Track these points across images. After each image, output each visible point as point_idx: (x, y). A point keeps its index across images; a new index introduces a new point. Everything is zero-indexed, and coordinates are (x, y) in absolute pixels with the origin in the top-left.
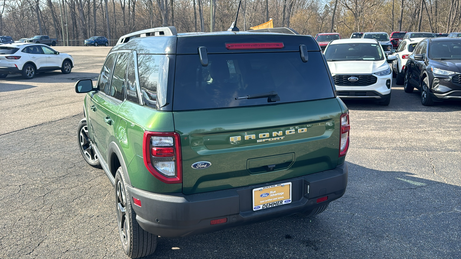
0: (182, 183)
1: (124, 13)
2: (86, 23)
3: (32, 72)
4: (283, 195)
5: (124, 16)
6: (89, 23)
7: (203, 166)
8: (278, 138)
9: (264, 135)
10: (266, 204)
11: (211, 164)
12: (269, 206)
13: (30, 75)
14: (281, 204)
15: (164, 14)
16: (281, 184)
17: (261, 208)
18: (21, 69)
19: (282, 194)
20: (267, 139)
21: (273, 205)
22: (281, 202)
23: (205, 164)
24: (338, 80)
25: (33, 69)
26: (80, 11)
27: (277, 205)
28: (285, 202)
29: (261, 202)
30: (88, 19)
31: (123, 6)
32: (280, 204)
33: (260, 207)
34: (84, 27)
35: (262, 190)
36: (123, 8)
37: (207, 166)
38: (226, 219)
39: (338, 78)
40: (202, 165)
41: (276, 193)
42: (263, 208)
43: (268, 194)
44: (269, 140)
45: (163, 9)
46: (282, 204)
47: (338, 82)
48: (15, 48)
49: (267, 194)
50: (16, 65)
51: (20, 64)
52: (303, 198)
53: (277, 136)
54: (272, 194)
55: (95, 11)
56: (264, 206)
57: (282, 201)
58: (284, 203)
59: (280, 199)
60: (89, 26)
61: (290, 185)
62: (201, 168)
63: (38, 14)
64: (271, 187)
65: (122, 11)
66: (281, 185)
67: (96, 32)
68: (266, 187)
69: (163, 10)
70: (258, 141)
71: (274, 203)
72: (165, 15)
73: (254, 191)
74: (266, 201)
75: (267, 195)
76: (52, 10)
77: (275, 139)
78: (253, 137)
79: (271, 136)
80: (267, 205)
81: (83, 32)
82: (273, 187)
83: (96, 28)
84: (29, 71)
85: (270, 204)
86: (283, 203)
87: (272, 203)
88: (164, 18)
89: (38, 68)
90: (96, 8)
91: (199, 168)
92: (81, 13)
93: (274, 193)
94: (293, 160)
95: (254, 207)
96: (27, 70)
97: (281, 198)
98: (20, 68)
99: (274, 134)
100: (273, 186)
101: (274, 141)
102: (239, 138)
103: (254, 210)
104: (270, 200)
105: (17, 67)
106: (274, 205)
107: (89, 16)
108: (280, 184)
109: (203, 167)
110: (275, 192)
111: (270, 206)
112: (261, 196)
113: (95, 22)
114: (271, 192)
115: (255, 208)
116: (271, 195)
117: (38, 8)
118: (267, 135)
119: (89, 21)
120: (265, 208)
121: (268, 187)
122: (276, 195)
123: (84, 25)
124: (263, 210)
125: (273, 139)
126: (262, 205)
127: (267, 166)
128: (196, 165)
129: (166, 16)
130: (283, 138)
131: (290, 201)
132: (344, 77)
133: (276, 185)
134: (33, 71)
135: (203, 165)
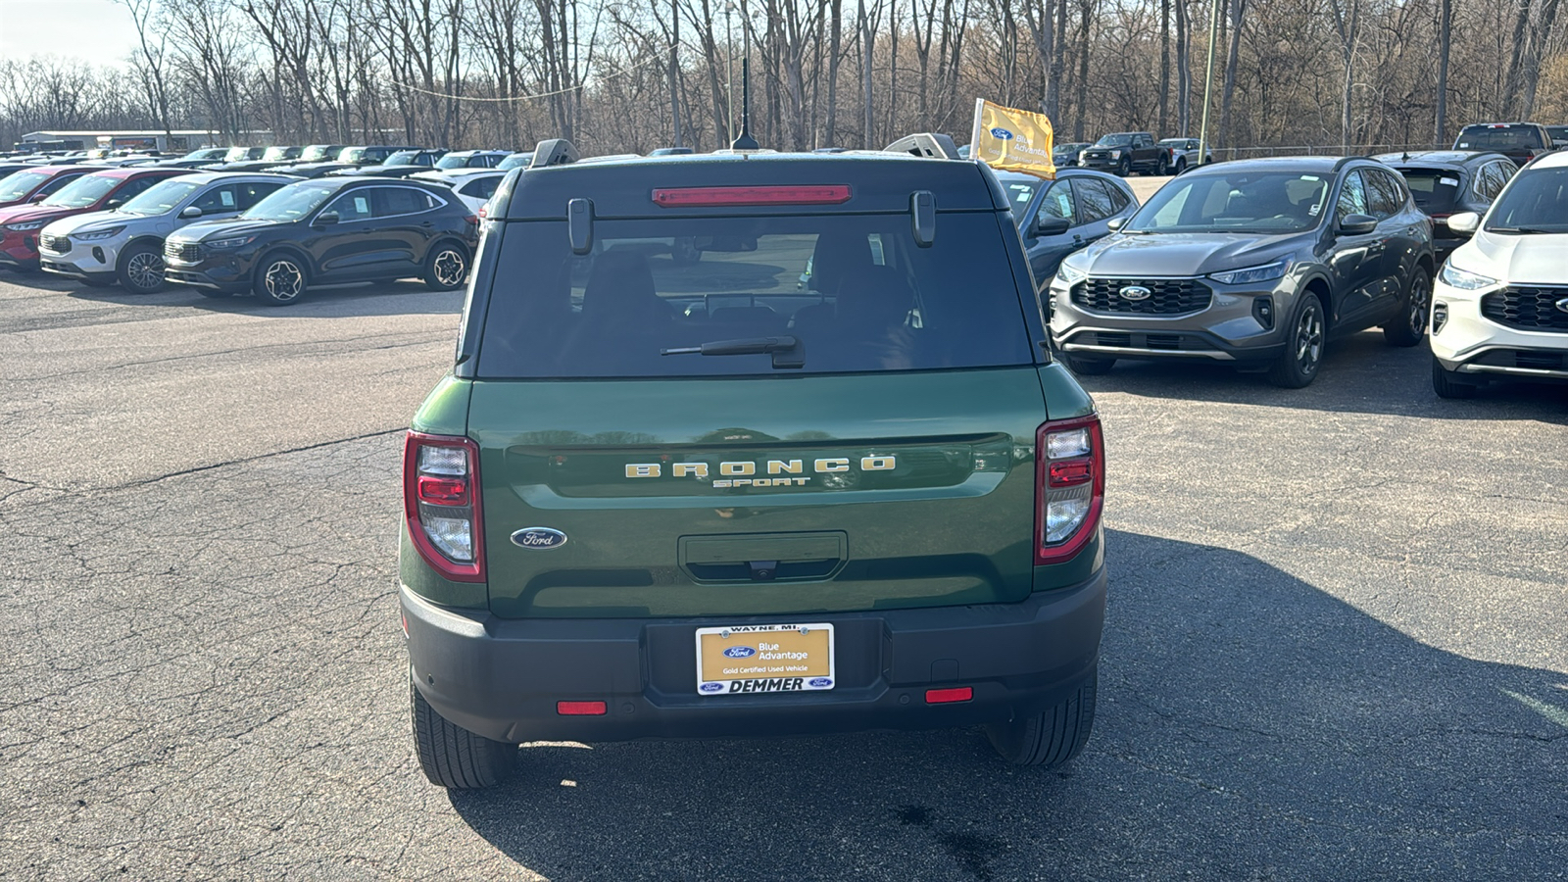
0: (487, 582)
1: (924, 69)
2: (805, 106)
4: (802, 662)
5: (924, 79)
6: (814, 106)
7: (541, 540)
8: (787, 481)
9: (739, 468)
10: (743, 682)
11: (566, 539)
12: (754, 689)
14: (797, 688)
15: (1050, 67)
16: (797, 626)
17: (726, 690)
19: (800, 658)
20: (749, 481)
21: (769, 688)
22: (796, 680)
23: (548, 535)
24: (1515, 307)
26: (789, 69)
27: (781, 690)
28: (812, 683)
29: (727, 672)
30: (811, 92)
31: (924, 46)
32: (794, 687)
33: (721, 687)
34: (796, 120)
35: (726, 633)
36: (924, 54)
37: (555, 542)
38: (604, 704)
39: (1515, 299)
40: (538, 537)
41: (780, 651)
42: (732, 689)
43: (752, 652)
44: (756, 483)
45: (1049, 48)
46: (800, 687)
47: (1514, 315)
49: (746, 650)
52: (879, 679)
53: (784, 474)
54: (765, 652)
55: (834, 65)
56: (736, 686)
57: (802, 681)
58: (806, 686)
59: (796, 671)
60: (814, 117)
61: (828, 631)
62: (537, 545)
63: (674, 83)
64: (760, 629)
65: (919, 65)
66: (794, 627)
67: (832, 135)
68: (743, 628)
69: (1047, 53)
70: (717, 484)
71: (772, 682)
72: (1052, 70)
73: (702, 636)
74: (746, 671)
75: (747, 653)
76: (713, 69)
77: (777, 482)
78: (701, 469)
79: (761, 473)
80: (746, 683)
81: (794, 136)
82: (768, 630)
83: (832, 123)
85: (756, 683)
86: (802, 684)
87: (765, 682)
88: (1050, 80)
90: (839, 58)
91: (531, 544)
92: (793, 77)
93: (773, 652)
94: (843, 557)
95: (700, 683)
97: (799, 669)
99: (774, 465)
100: (768, 626)
101: (772, 489)
102: (653, 470)
103: (701, 692)
104: (759, 670)
106: (773, 689)
107: (816, 82)
108: (792, 625)
109: (543, 544)
110: (776, 647)
111: (758, 690)
112: (727, 652)
113: (832, 101)
114: (762, 647)
115: (703, 688)
116: (762, 656)
117: (674, 61)
118: (749, 467)
119: (814, 101)
120: (740, 691)
121: (749, 627)
122: (780, 656)
123: (797, 114)
124: (732, 696)
125: (768, 482)
126: (731, 682)
127: (747, 563)
128: (523, 535)
129: (1056, 73)
130: (804, 483)
131: (829, 682)
132: (1541, 296)
133: (778, 627)
135: (542, 537)
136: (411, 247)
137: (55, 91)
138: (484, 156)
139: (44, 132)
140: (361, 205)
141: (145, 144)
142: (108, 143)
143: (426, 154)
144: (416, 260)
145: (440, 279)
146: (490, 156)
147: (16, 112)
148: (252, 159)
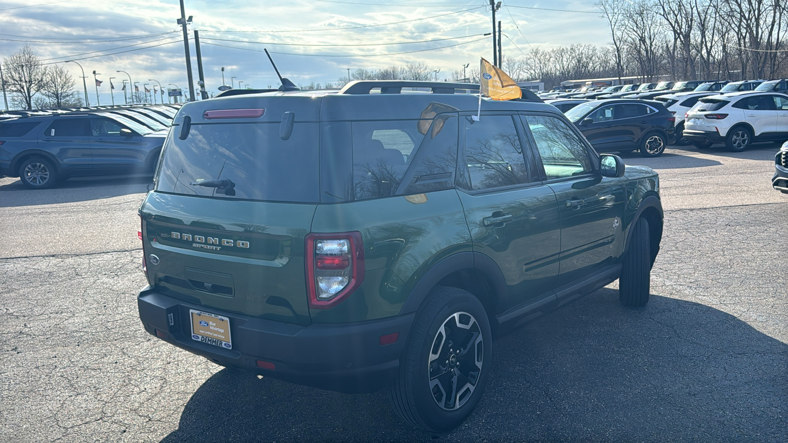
3: (744, 141)
4: (222, 334)
8: (214, 248)
9: (200, 239)
12: (208, 342)
13: (739, 145)
16: (220, 317)
17: (200, 340)
18: (725, 136)
19: (221, 332)
20: (203, 245)
21: (213, 343)
22: (220, 342)
23: (155, 259)
25: (748, 136)
27: (216, 344)
28: (225, 345)
29: (200, 331)
32: (220, 345)
33: (198, 338)
35: (200, 314)
37: (157, 262)
40: (153, 259)
41: (216, 327)
44: (205, 246)
48: (723, 101)
50: (716, 128)
51: (723, 127)
54: (212, 326)
56: (203, 339)
59: (220, 338)
61: (228, 321)
62: (154, 262)
68: (204, 313)
70: (194, 245)
73: (192, 313)
74: (206, 333)
77: (211, 247)
78: (189, 238)
79: (206, 242)
80: (206, 338)
82: (210, 316)
84: (738, 138)
87: (211, 339)
89: (757, 134)
94: (233, 288)
96: (735, 137)
97: (222, 337)
98: (723, 133)
99: (210, 239)
100: (210, 314)
101: (209, 251)
102: (178, 235)
103: (193, 339)
104: (210, 334)
105: (718, 132)
108: (217, 316)
110: (214, 324)
111: (210, 343)
114: (210, 323)
115: (193, 337)
116: (210, 327)
118: (203, 239)
120: (204, 342)
122: (215, 329)
125: (208, 247)
126: (201, 336)
127: (203, 283)
128: (151, 257)
130: (219, 249)
131: (230, 346)
133: (213, 315)
134: (746, 139)
136: (634, 135)
137: (579, 61)
138: (750, 83)
139: (570, 81)
140: (608, 113)
141: (607, 85)
142: (590, 84)
143: (718, 83)
144: (635, 141)
145: (649, 151)
146: (753, 83)
147: (562, 72)
148: (633, 90)
